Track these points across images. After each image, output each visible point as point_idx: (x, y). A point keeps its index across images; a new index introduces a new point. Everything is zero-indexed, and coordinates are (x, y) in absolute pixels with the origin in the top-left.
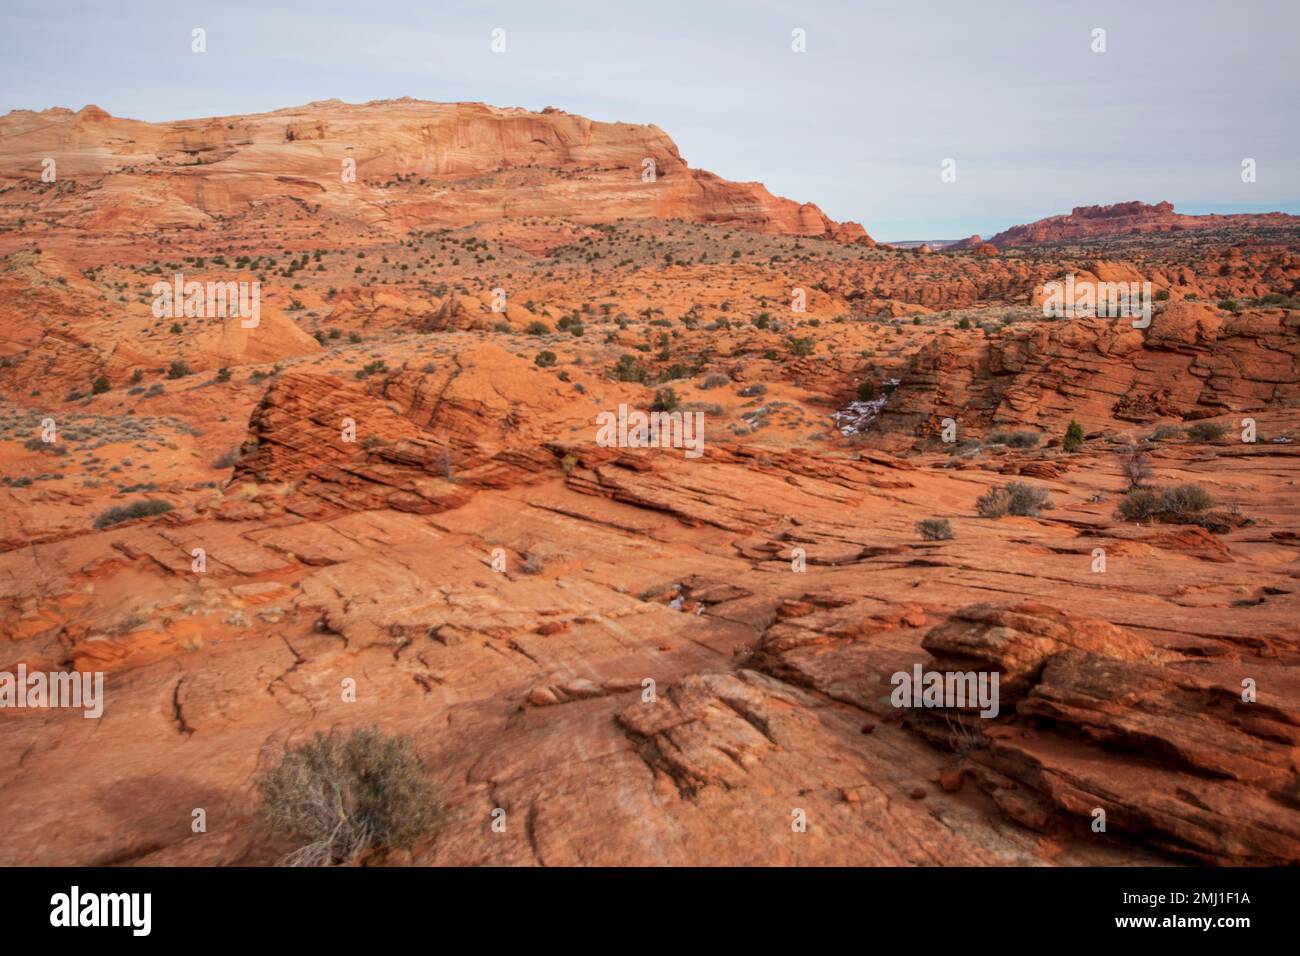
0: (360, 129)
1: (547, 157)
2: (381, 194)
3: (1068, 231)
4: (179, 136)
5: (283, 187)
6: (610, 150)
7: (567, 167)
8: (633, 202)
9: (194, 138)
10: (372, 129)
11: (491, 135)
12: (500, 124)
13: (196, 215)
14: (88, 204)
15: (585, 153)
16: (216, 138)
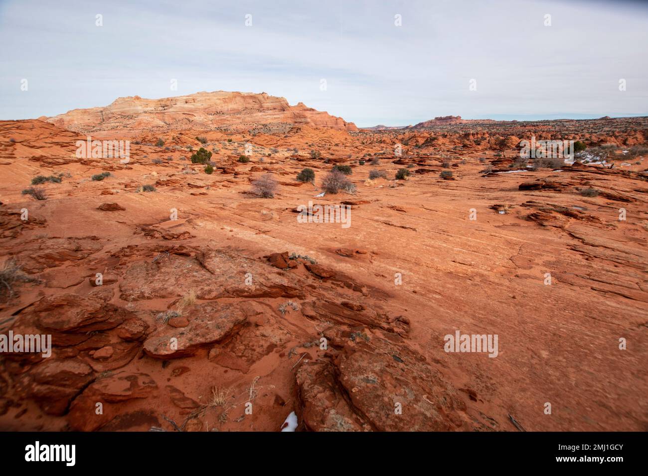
0: (206, 99)
1: (257, 106)
2: (211, 117)
3: (433, 124)
4: (159, 103)
5: (184, 116)
6: (272, 104)
7: (261, 109)
8: (275, 118)
9: (163, 103)
10: (209, 100)
11: (242, 100)
12: (244, 97)
13: (162, 124)
14: (134, 121)
15: (266, 105)
16: (168, 103)
